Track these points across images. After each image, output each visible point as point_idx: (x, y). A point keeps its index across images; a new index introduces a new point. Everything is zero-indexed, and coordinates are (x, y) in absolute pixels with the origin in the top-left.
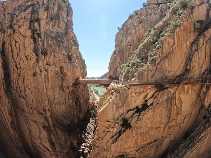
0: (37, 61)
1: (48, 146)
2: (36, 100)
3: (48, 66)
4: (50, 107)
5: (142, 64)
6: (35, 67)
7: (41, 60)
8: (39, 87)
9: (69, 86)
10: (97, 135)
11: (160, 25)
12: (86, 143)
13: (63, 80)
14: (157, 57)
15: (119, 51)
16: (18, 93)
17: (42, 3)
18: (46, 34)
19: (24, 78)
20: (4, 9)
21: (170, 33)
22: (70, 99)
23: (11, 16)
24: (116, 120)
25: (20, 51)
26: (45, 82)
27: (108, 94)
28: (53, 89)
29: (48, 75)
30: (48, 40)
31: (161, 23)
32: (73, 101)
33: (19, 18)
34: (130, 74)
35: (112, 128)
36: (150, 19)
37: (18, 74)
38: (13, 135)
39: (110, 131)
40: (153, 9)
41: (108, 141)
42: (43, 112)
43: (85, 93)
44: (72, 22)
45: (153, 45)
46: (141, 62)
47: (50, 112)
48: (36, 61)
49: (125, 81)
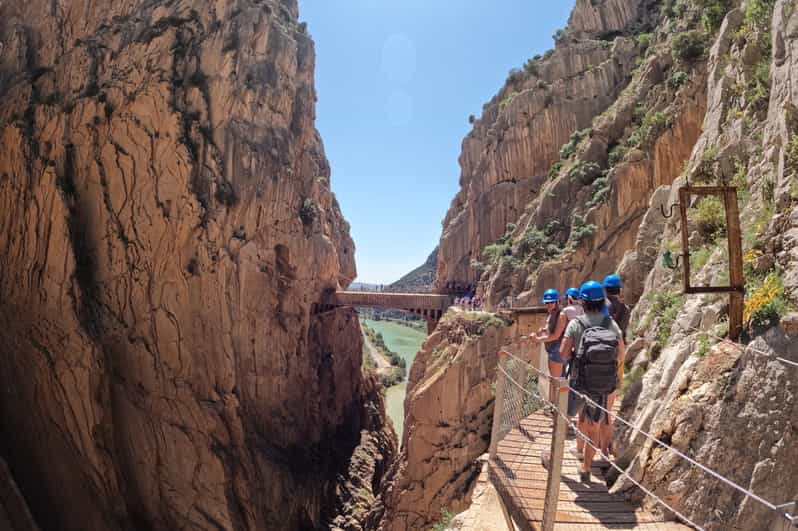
0: (203, 223)
1: (222, 515)
2: (195, 356)
3: (238, 241)
4: (240, 380)
5: (551, 247)
6: (196, 241)
7: (215, 220)
8: (205, 312)
9: (302, 313)
10: (403, 473)
11: (610, 119)
12: (347, 516)
13: (283, 289)
14: (596, 227)
15: (476, 201)
16: (126, 326)
17: (210, 18)
18: (233, 130)
19: (151, 276)
20: (59, 20)
21: (639, 148)
22: (302, 355)
23: (92, 51)
24: (467, 421)
25: (138, 185)
26: (228, 294)
27: (442, 339)
28: (251, 320)
29: (237, 273)
30: (242, 155)
31: (613, 112)
32: (312, 365)
33: (124, 62)
34: (514, 279)
35: (456, 446)
36: (581, 92)
37: (128, 263)
38: (98, 474)
39: (448, 459)
40: (591, 56)
41: (440, 492)
42: (215, 397)
43: (349, 337)
44: (314, 92)
45: (587, 187)
46: (549, 243)
47: (238, 397)
48: (200, 221)
49: (497, 300)
